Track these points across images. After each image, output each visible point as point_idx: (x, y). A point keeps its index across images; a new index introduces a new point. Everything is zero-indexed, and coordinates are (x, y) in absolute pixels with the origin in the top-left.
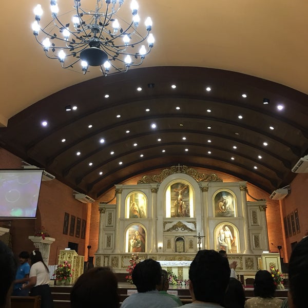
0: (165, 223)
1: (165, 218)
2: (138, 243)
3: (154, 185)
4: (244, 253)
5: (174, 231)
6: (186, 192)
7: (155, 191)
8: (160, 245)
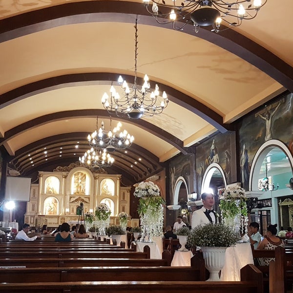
0: (71, 198)
1: (70, 195)
2: (52, 209)
3: (64, 173)
4: (116, 216)
5: (76, 203)
6: (84, 178)
7: (66, 177)
8: (67, 210)
